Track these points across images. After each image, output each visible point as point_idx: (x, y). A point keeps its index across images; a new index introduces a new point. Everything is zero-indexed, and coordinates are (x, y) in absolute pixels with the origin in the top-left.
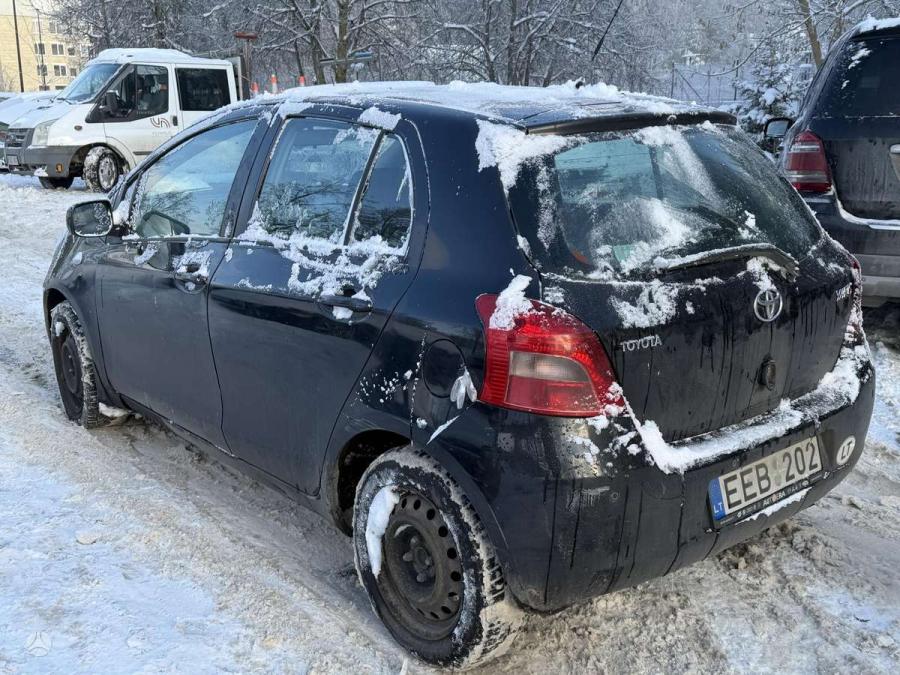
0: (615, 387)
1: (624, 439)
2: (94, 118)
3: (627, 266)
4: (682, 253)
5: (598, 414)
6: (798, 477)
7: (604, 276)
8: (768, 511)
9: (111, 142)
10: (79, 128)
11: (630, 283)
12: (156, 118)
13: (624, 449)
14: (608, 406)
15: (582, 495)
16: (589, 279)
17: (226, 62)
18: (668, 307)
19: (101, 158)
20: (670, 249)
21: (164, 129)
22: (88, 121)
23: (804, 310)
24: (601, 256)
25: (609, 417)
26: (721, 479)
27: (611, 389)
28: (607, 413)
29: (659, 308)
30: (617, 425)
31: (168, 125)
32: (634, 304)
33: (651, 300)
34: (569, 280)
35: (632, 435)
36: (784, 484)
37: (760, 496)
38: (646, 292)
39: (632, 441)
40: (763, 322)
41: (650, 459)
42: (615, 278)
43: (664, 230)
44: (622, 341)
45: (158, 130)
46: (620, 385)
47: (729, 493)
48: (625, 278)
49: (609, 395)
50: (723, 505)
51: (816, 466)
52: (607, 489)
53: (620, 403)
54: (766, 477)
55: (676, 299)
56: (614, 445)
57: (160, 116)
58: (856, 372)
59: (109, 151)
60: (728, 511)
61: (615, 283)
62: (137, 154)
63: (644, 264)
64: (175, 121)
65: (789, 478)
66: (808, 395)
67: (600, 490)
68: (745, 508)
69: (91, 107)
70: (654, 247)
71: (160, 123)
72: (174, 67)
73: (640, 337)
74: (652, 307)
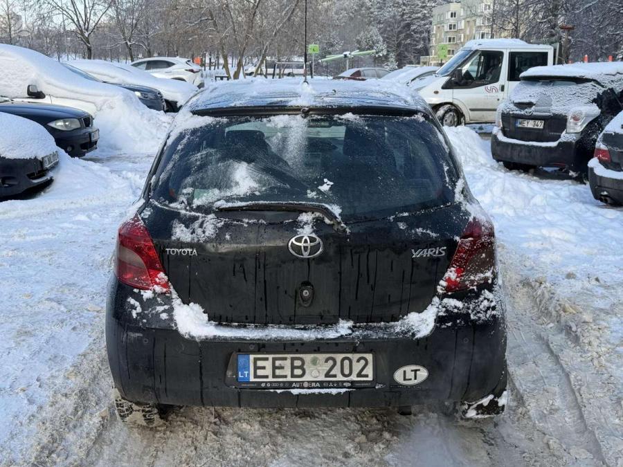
0: (162, 275)
1: (160, 309)
2: (447, 86)
3: (197, 202)
4: (241, 199)
5: (148, 289)
6: (340, 378)
7: (179, 207)
8: (295, 392)
9: (455, 102)
10: (436, 92)
11: (193, 213)
12: (489, 86)
13: (158, 314)
14: (155, 286)
15: (127, 335)
16: (170, 207)
17: (549, 47)
18: (210, 233)
19: (446, 112)
20: (235, 196)
21: (494, 94)
22: (443, 88)
23: (356, 257)
24: (183, 194)
25: (154, 292)
26: (252, 357)
27: (158, 276)
28: (154, 290)
29: (204, 232)
30: (159, 299)
31: (497, 91)
32: (187, 227)
33: (201, 226)
34: (159, 206)
35: (166, 307)
36: (322, 378)
37: (289, 379)
38: (200, 220)
39: (164, 311)
40: (297, 258)
41: (173, 325)
42: (185, 209)
43: (237, 184)
44: (168, 248)
45: (489, 94)
46: (166, 275)
47: (256, 368)
48: (192, 209)
49: (157, 280)
50: (248, 374)
51: (367, 376)
52: (141, 335)
53: (165, 285)
54: (301, 367)
55: (219, 229)
56: (152, 310)
57: (492, 85)
58: (435, 317)
59: (453, 108)
60: (252, 379)
61: (183, 212)
62: (472, 110)
63: (210, 203)
64: (503, 88)
65: (327, 375)
66: (382, 323)
67: (137, 335)
68: (271, 382)
69: (448, 78)
70: (223, 193)
71: (492, 89)
72: (509, 51)
73: (182, 248)
74: (199, 231)
